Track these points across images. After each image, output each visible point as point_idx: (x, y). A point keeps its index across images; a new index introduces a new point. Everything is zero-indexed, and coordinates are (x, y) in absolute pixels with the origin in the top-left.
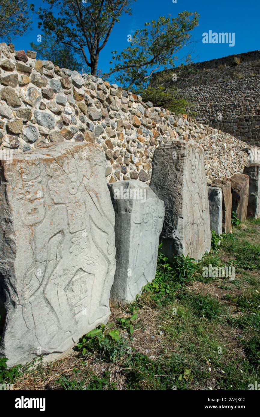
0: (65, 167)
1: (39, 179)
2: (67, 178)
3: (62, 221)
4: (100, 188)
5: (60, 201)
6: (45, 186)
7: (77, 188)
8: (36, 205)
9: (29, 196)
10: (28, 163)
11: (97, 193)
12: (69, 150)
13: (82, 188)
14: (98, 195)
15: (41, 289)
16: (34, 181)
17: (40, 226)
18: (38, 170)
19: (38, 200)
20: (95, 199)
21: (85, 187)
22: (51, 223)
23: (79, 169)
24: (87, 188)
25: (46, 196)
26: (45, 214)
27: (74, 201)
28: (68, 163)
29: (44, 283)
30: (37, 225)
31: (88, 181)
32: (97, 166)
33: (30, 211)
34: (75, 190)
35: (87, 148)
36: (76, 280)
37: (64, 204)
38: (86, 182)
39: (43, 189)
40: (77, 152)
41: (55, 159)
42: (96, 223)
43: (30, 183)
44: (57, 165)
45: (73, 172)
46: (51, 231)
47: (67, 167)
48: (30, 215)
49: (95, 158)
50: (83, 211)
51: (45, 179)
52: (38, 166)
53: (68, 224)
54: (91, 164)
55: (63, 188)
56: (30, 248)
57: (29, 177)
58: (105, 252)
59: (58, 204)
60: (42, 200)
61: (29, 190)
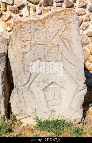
0: (46, 24)
1: (30, 31)
2: (47, 31)
3: (40, 53)
4: (72, 37)
5: (41, 43)
6: (32, 35)
7: (53, 37)
8: (27, 44)
9: (23, 39)
10: (24, 23)
11: (69, 41)
12: (49, 15)
13: (57, 37)
14: (70, 42)
15: (28, 85)
16: (27, 32)
17: (28, 54)
18: (29, 26)
19: (28, 41)
20: (67, 44)
21: (60, 36)
22: (34, 54)
23: (56, 26)
24: (61, 37)
25: (33, 39)
26: (31, 49)
27: (50, 44)
28: (48, 22)
29: (30, 82)
30: (26, 53)
31: (63, 33)
32: (70, 23)
33: (23, 46)
34: (52, 37)
35: (63, 12)
36: (51, 88)
37: (43, 45)
38: (60, 33)
39: (31, 36)
40: (55, 15)
41: (40, 20)
42: (67, 59)
43: (25, 33)
44: (41, 23)
45: (51, 27)
46: (34, 58)
47: (47, 25)
48: (24, 48)
49: (70, 18)
50: (57, 50)
51: (33, 31)
52: (30, 24)
53: (45, 56)
54: (65, 22)
55: (43, 36)
56: (21, 63)
57: (24, 30)
58: (75, 78)
59: (39, 44)
60: (30, 42)
61: (24, 36)
